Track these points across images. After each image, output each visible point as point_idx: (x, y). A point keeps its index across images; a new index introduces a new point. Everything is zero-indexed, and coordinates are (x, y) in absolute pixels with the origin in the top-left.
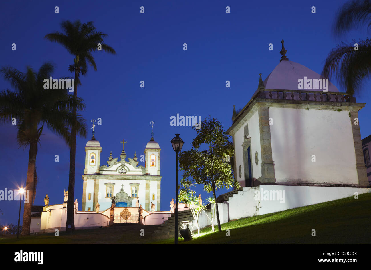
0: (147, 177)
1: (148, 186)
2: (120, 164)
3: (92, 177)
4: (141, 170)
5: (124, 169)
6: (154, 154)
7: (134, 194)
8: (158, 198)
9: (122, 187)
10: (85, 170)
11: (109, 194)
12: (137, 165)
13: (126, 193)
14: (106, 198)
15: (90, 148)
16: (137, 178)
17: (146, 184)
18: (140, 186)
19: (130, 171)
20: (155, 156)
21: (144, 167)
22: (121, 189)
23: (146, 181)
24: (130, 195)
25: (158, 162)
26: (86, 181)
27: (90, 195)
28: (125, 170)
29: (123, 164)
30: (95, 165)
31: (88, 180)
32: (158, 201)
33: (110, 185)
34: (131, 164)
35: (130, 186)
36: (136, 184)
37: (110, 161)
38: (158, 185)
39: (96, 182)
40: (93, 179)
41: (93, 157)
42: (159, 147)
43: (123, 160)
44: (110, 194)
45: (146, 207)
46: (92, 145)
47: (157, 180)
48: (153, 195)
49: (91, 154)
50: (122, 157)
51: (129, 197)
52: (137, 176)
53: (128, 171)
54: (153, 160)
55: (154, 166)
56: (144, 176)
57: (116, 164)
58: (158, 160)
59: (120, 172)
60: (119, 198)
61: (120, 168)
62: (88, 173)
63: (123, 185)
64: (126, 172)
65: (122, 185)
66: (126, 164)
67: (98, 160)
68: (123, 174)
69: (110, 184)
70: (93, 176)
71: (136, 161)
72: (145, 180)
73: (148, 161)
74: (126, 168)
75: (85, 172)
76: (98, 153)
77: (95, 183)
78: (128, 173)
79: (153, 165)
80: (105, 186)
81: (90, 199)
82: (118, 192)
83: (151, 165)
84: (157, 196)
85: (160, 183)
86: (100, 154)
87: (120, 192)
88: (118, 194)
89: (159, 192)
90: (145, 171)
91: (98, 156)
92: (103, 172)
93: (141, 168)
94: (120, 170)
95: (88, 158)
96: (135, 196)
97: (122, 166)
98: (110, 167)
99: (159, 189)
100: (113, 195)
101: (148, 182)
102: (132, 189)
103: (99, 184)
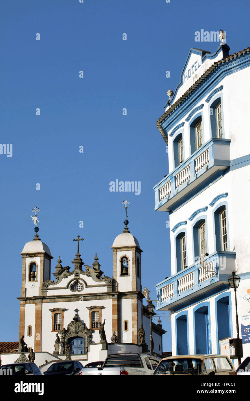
1: (118, 310)
2: (73, 277)
3: (32, 301)
4: (105, 284)
5: (79, 284)
8: (133, 326)
9: (76, 313)
13: (83, 322)
14: (52, 331)
16: (98, 297)
17: (113, 306)
19: (87, 286)
23: (112, 301)
24: (88, 325)
25: (133, 267)
26: (25, 307)
27: (30, 328)
30: (36, 281)
32: (133, 332)
34: (90, 276)
35: (88, 312)
36: (97, 308)
38: (133, 304)
39: (37, 308)
40: (33, 303)
42: (134, 244)
43: (77, 270)
44: (58, 325)
46: (32, 250)
47: (131, 298)
48: (126, 323)
51: (86, 329)
53: (85, 286)
55: (128, 276)
57: (67, 277)
58: (133, 264)
59: (73, 290)
60: (71, 332)
61: (73, 282)
62: (28, 296)
64: (82, 289)
65: (77, 311)
66: (81, 276)
67: (41, 272)
68: (77, 292)
69: (58, 310)
71: (96, 269)
73: (116, 267)
74: (81, 282)
76: (41, 261)
77: (36, 310)
78: (85, 291)
81: (30, 335)
82: (70, 322)
83: (122, 274)
84: (132, 324)
85: (136, 302)
86: (43, 262)
87: (72, 322)
88: (69, 325)
89: (135, 317)
90: (110, 284)
91: (41, 266)
92: (48, 291)
93: (106, 280)
94: (72, 286)
95: (25, 270)
96: (96, 326)
97: (75, 279)
98: (57, 283)
99: (134, 312)
100: (63, 327)
101: (117, 301)
102: (91, 316)
103: (41, 311)
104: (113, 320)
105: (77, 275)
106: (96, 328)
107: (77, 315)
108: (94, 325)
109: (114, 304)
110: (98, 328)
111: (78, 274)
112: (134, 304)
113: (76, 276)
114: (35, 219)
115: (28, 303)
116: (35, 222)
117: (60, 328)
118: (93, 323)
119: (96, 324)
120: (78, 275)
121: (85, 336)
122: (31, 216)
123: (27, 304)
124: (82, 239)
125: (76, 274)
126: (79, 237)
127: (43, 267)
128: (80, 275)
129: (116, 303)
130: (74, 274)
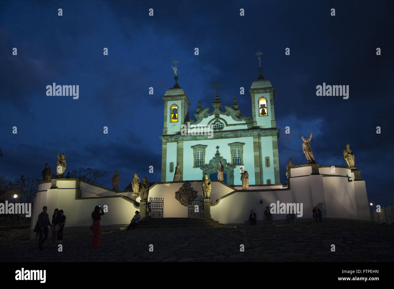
0: (256, 133)
1: (258, 147)
2: (213, 117)
3: (173, 139)
4: (245, 122)
5: (219, 123)
6: (263, 97)
7: (236, 160)
8: (275, 162)
9: (217, 150)
10: (164, 130)
11: (198, 162)
12: (238, 116)
13: (224, 158)
14: (194, 167)
15: (169, 98)
16: (239, 135)
17: (254, 143)
18: (244, 147)
19: (227, 125)
20: (266, 99)
21: (249, 118)
22: (216, 153)
23: (254, 138)
24: (229, 160)
25: (271, 108)
26: (166, 145)
27: (172, 164)
28: (221, 125)
29: (217, 117)
30: (178, 122)
31: (168, 143)
32: (275, 169)
33: (199, 149)
34: (229, 115)
35: (229, 148)
36: (238, 144)
37: (198, 113)
38: (273, 142)
39: (179, 146)
40: (175, 141)
41: (175, 111)
42: (271, 86)
43: (217, 111)
44: (200, 161)
45: (256, 178)
46: (173, 94)
47: (272, 135)
48: (267, 160)
49: (171, 106)
50: (214, 106)
51: (229, 164)
52: (239, 132)
53: (225, 125)
54: (263, 106)
55: (266, 115)
56: (250, 131)
57: (207, 117)
58: (271, 104)
60: (213, 167)
61: (213, 122)
62: (169, 133)
63: (219, 146)
64: (222, 128)
67: (182, 114)
68: (217, 130)
69: (199, 146)
70: (174, 137)
71: (236, 109)
72: (252, 137)
73: (255, 108)
74: (221, 121)
75: (163, 132)
76: (182, 104)
77: (178, 148)
78: (226, 128)
79: (263, 113)
80: (192, 150)
81: (171, 171)
82: (211, 158)
84: (274, 161)
85: (276, 140)
86: (184, 105)
87: (214, 158)
88: (211, 161)
89: (276, 154)
91: (182, 109)
93: (245, 119)
95: (167, 112)
97: (215, 119)
98: (198, 123)
99: (275, 149)
100: (204, 163)
101: (258, 139)
102: (233, 152)
103: (183, 148)
104: (255, 156)
109: (255, 141)
110: (240, 164)
111: (218, 114)
112: (275, 141)
114: (175, 70)
115: (170, 141)
116: (175, 72)
117: (202, 165)
121: (227, 171)
122: (172, 67)
125: (216, 114)
127: (183, 109)
128: (220, 115)
129: (257, 140)
130: (214, 115)
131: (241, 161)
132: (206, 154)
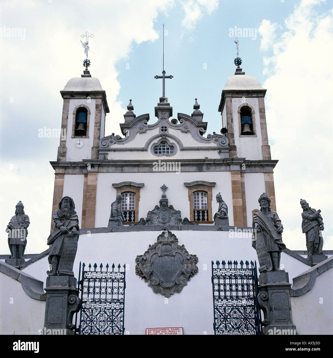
0: (236, 165)
1: (240, 190)
2: (157, 132)
3: (78, 169)
4: (215, 146)
5: (166, 144)
7: (198, 212)
9: (162, 193)
13: (176, 208)
15: (74, 95)
17: (234, 183)
18: (214, 189)
19: (183, 149)
22: (160, 198)
23: (232, 174)
24: (186, 214)
25: (261, 124)
26: (63, 178)
28: (169, 148)
29: (164, 132)
30: (87, 137)
31: (66, 176)
33: (128, 189)
34: (187, 132)
35: (186, 192)
36: (202, 184)
39: (88, 181)
40: (81, 173)
44: (128, 212)
47: (264, 172)
51: (185, 221)
53: (178, 148)
55: (253, 135)
57: (145, 132)
58: (261, 118)
59: (156, 153)
61: (156, 141)
62: (68, 157)
63: (166, 186)
64: (172, 152)
65: (164, 188)
66: (172, 132)
67: (96, 123)
68: (164, 157)
69: (129, 186)
72: (229, 173)
74: (171, 141)
76: (97, 106)
77: (86, 185)
78: (180, 154)
80: (114, 191)
82: (152, 208)
83: (243, 133)
85: (272, 180)
86: (100, 109)
87: (157, 207)
88: (151, 213)
90: (226, 147)
91: (96, 114)
92: (109, 153)
93: (216, 141)
94: (155, 146)
95: (67, 119)
96: (201, 218)
97: (161, 136)
98: (127, 140)
99: (270, 195)
100: (138, 216)
101: (240, 176)
102: (193, 198)
103: (96, 186)
104: (235, 207)
105: (164, 129)
106: (201, 221)
107: (164, 196)
108: (197, 216)
109: (235, 179)
110: (206, 220)
111: (166, 127)
112: (270, 182)
113: (162, 130)
115: (71, 172)
117: (132, 219)
118: (196, 212)
119: (201, 214)
120: (166, 130)
123: (68, 174)
124: (170, 77)
125: (163, 127)
126: (164, 72)
127: (99, 115)
128: (170, 129)
129: (238, 178)
130: (158, 128)
131: (208, 216)
132: (140, 199)
